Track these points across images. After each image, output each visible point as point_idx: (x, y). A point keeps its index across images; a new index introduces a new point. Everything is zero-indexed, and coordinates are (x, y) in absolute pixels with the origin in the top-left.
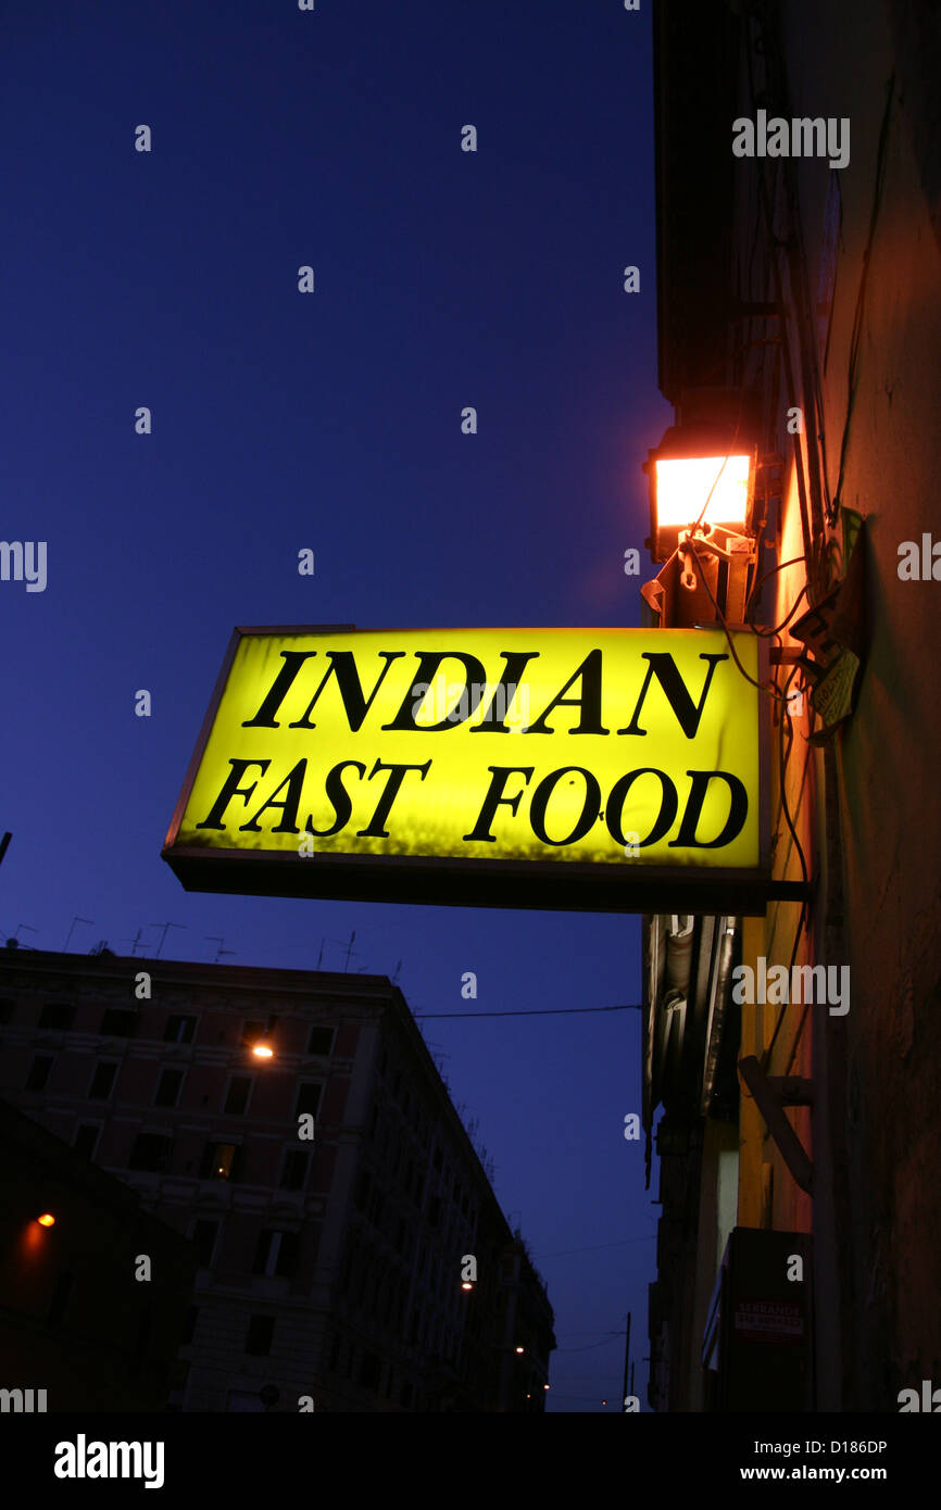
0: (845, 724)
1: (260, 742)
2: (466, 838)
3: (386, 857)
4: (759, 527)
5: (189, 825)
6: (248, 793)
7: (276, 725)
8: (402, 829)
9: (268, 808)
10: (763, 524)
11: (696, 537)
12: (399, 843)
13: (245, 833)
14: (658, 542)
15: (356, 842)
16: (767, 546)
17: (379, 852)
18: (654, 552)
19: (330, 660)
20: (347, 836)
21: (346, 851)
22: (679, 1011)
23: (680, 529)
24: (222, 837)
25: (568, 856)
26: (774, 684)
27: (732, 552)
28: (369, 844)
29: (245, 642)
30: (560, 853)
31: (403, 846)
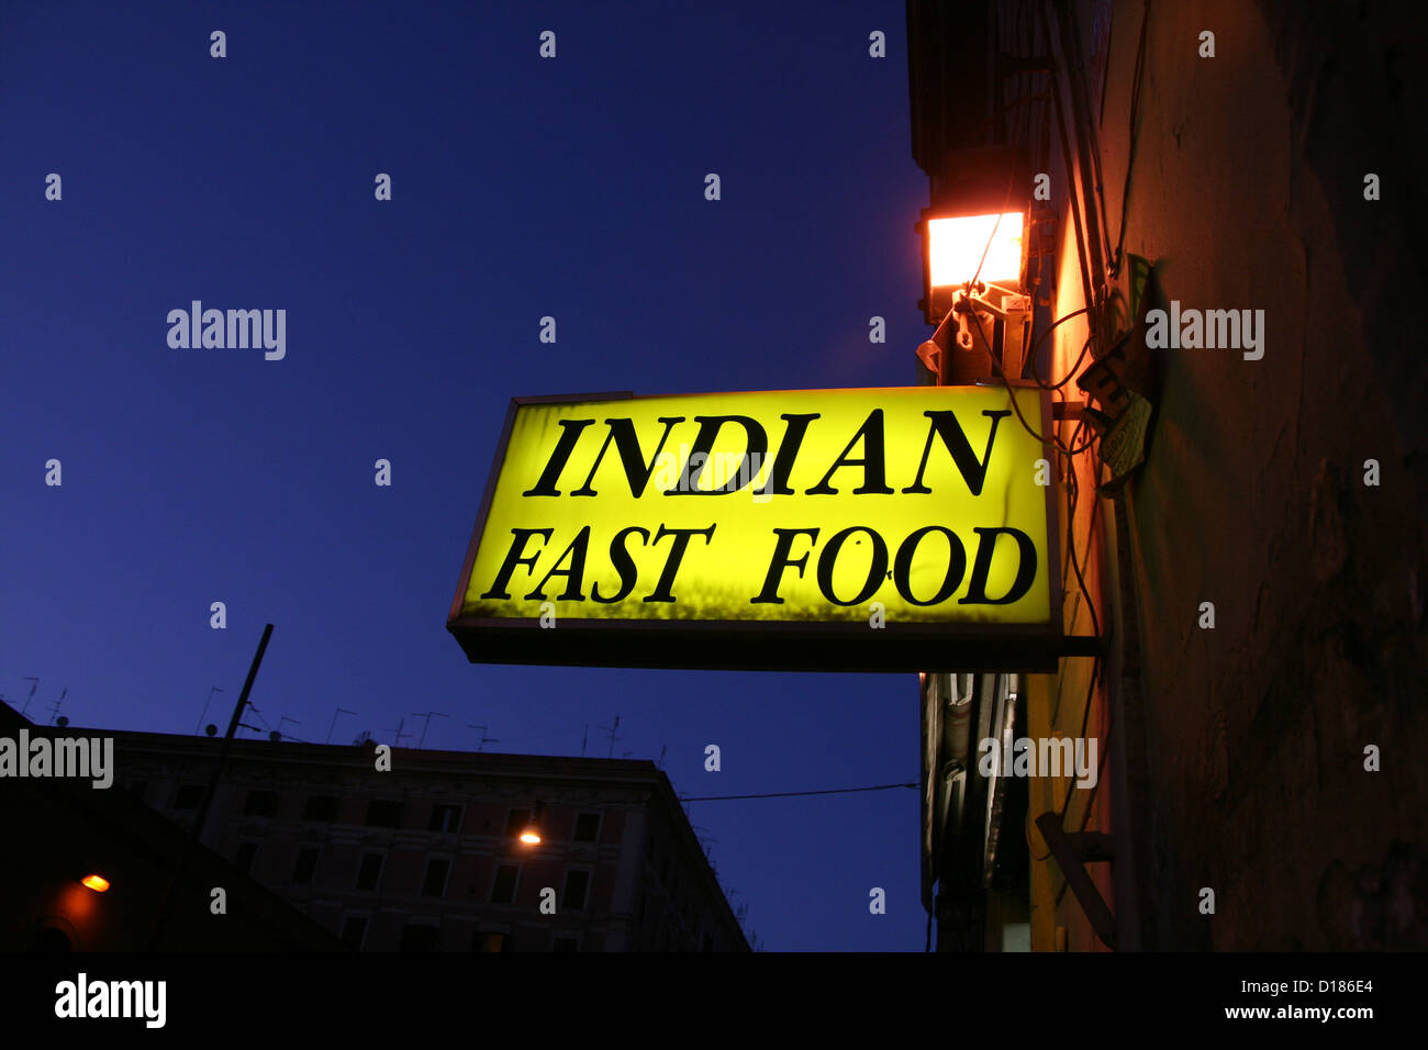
0: (1137, 475)
1: (542, 511)
2: (754, 601)
3: (673, 622)
4: (1034, 285)
5: (474, 596)
6: (532, 562)
7: (558, 494)
8: (689, 594)
9: (552, 577)
10: (1037, 282)
11: (972, 296)
12: (686, 608)
13: (531, 602)
14: (931, 303)
15: (642, 608)
16: (1041, 303)
17: (666, 617)
18: (927, 314)
19: (609, 427)
20: (633, 602)
21: (634, 617)
22: (959, 782)
23: (955, 289)
24: (508, 607)
25: (857, 616)
26: (1058, 439)
27: (1008, 310)
28: (656, 609)
29: (522, 412)
30: (849, 613)
31: (690, 610)
